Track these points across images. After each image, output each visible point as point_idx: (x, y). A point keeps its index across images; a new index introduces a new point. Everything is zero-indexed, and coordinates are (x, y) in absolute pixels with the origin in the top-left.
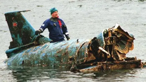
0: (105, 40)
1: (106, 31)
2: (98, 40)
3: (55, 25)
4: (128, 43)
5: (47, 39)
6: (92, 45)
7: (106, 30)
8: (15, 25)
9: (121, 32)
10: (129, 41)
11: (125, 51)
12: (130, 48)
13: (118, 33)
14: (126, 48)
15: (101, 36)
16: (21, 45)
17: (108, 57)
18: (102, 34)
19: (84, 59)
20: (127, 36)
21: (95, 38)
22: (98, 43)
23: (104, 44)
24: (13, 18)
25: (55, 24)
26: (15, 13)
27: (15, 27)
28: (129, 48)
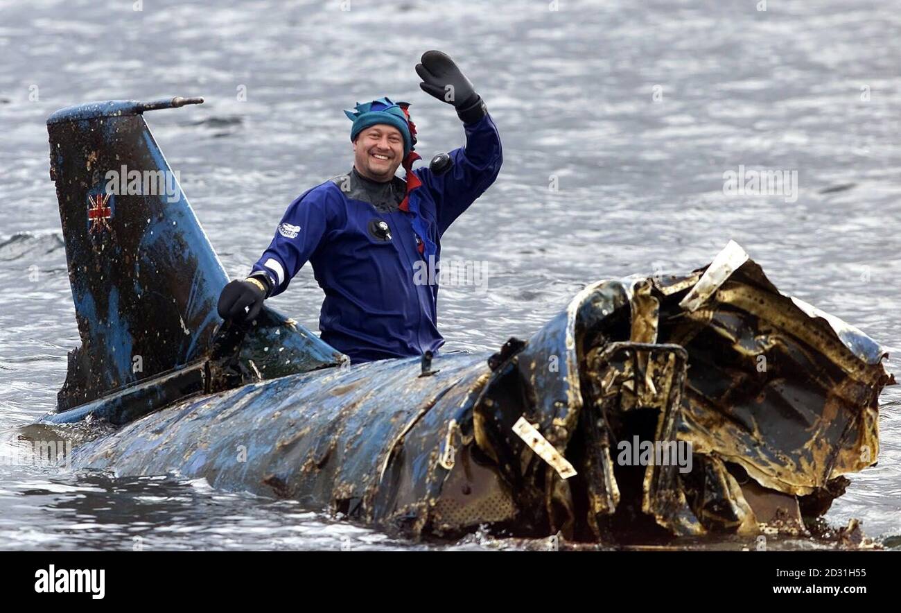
0: (583, 368)
1: (611, 293)
2: (527, 361)
3: (382, 233)
4: (832, 410)
5: (310, 342)
6: (490, 403)
7: (617, 286)
8: (100, 214)
9: (778, 319)
10: (838, 390)
11: (799, 469)
12: (844, 454)
13: (750, 324)
14: (807, 446)
15: (554, 334)
16: (128, 381)
17: (598, 507)
18: (564, 315)
19: (420, 508)
20: (832, 355)
21: (514, 346)
22: (528, 389)
23: (574, 396)
24: (93, 157)
25: (383, 225)
26: (105, 118)
27: (100, 233)
28: (836, 449)
